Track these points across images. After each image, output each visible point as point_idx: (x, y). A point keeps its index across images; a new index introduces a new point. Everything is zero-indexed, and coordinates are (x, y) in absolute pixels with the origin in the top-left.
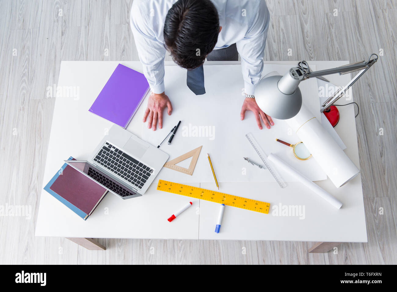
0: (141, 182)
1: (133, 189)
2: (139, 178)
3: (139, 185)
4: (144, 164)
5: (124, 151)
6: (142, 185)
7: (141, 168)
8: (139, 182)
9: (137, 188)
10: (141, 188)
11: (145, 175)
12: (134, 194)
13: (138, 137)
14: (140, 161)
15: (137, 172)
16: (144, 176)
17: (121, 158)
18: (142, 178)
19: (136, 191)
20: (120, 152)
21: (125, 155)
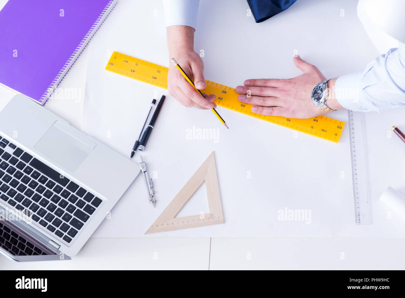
0: (71, 227)
1: (51, 242)
2: (67, 218)
3: (65, 234)
4: (81, 184)
5: (35, 155)
6: (73, 233)
7: (72, 193)
8: (65, 228)
9: (60, 240)
10: (69, 240)
11: (82, 210)
12: (50, 254)
13: (70, 124)
14: (72, 178)
15: (64, 204)
16: (78, 214)
17: (28, 171)
18: (74, 217)
19: (58, 247)
20: (27, 157)
21: (37, 164)
